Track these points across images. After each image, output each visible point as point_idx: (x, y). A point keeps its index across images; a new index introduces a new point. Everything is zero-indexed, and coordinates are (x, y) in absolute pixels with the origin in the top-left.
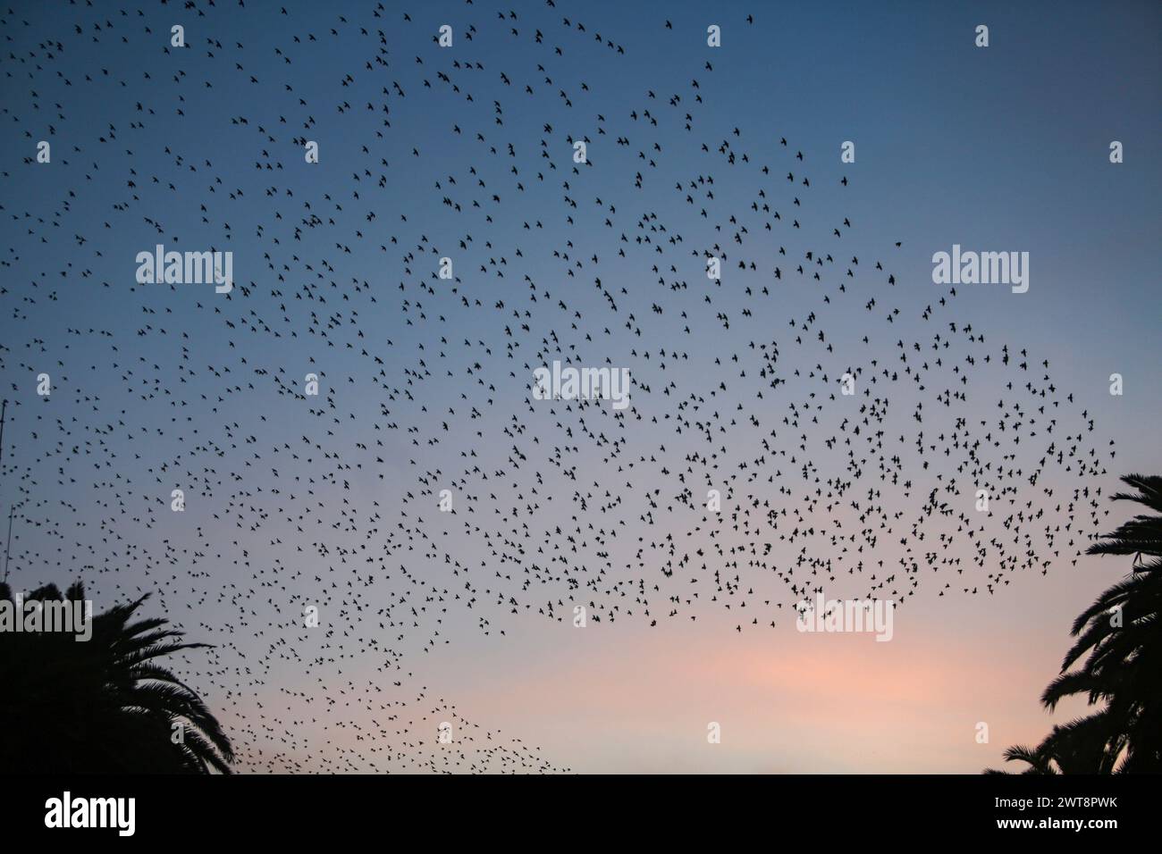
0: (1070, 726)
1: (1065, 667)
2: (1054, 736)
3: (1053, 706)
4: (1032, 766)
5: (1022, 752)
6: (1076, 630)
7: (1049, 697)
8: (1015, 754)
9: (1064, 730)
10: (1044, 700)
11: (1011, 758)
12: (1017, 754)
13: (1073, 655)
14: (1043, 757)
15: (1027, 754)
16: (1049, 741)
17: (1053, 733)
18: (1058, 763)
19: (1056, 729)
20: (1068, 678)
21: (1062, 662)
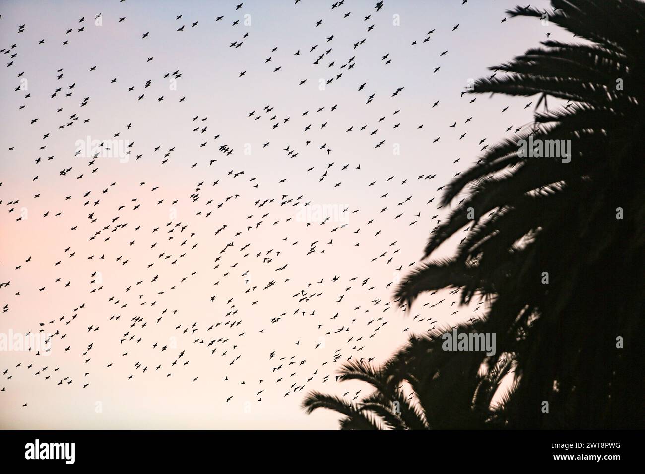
0: (432, 336)
1: (429, 251)
2: (408, 349)
3: (410, 305)
4: (375, 389)
5: (363, 370)
6: (447, 200)
7: (404, 293)
8: (351, 373)
9: (424, 340)
10: (397, 296)
11: (346, 377)
12: (356, 372)
13: (440, 235)
14: (391, 377)
15: (370, 373)
16: (401, 355)
17: (409, 344)
18: (415, 388)
19: (413, 339)
20: (432, 267)
21: (425, 243)
